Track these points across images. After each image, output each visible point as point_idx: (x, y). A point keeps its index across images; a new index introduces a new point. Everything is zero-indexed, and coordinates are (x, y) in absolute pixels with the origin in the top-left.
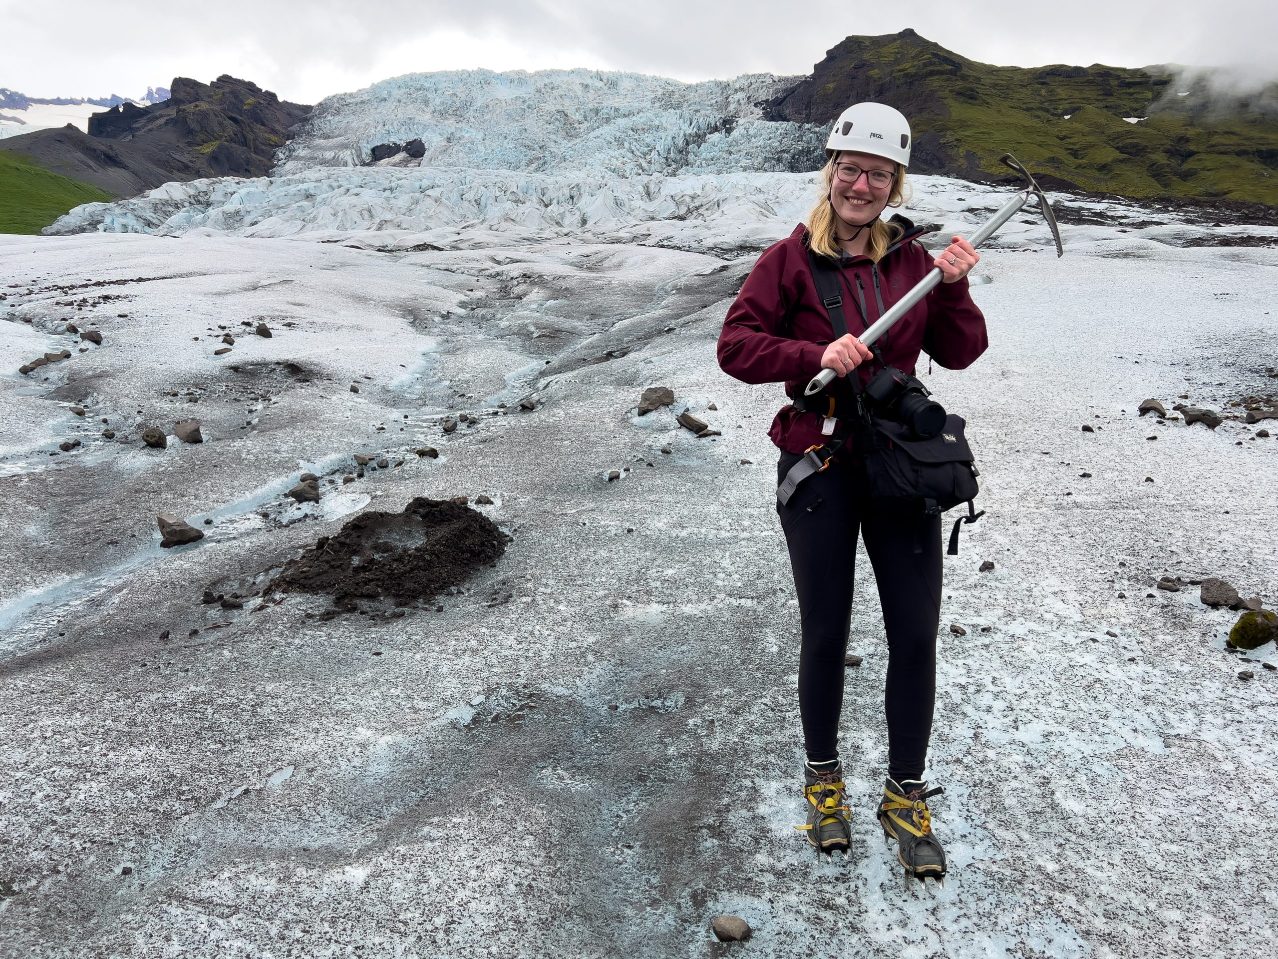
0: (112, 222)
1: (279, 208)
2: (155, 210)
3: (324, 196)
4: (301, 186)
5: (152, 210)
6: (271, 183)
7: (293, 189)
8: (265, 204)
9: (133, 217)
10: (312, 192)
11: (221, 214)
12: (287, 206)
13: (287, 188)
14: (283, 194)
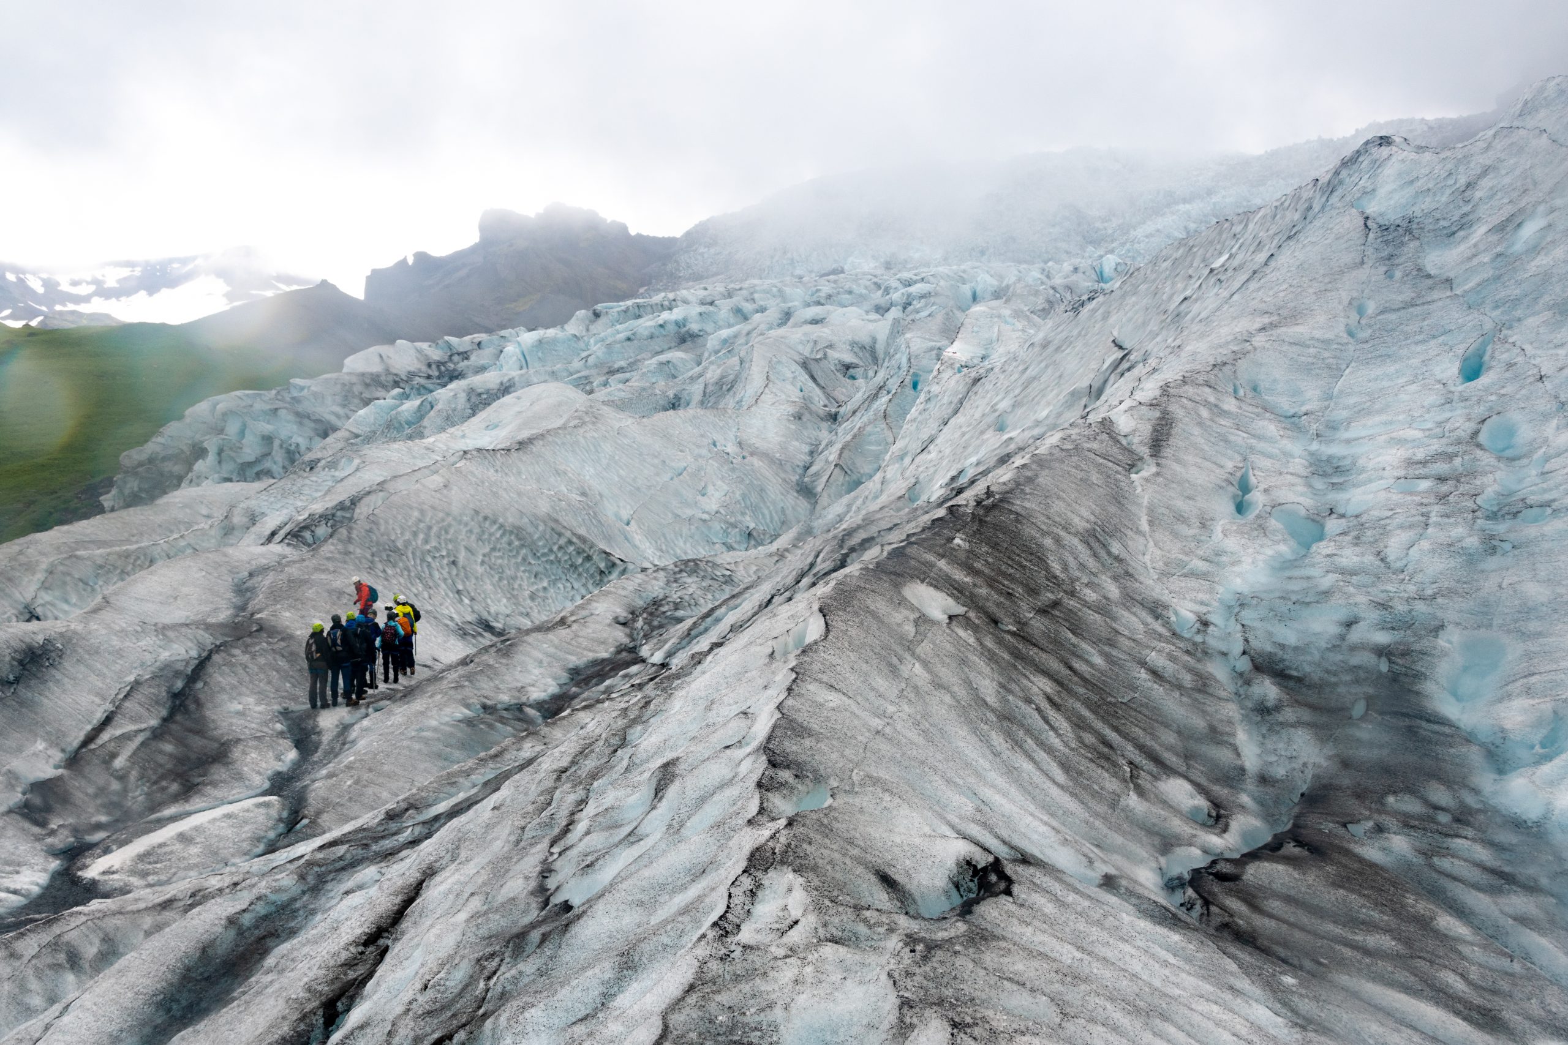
0: (242, 433)
1: (611, 372)
2: (346, 397)
3: (725, 333)
4: (665, 316)
5: (338, 399)
6: (597, 315)
7: (646, 324)
8: (577, 364)
9: (291, 417)
10: (694, 327)
11: (463, 396)
12: (632, 366)
13: (632, 323)
14: (622, 336)
